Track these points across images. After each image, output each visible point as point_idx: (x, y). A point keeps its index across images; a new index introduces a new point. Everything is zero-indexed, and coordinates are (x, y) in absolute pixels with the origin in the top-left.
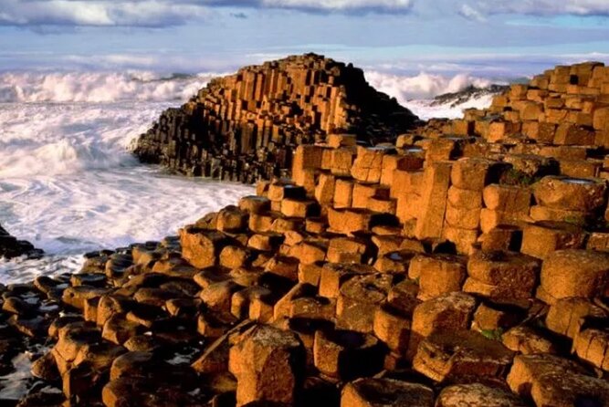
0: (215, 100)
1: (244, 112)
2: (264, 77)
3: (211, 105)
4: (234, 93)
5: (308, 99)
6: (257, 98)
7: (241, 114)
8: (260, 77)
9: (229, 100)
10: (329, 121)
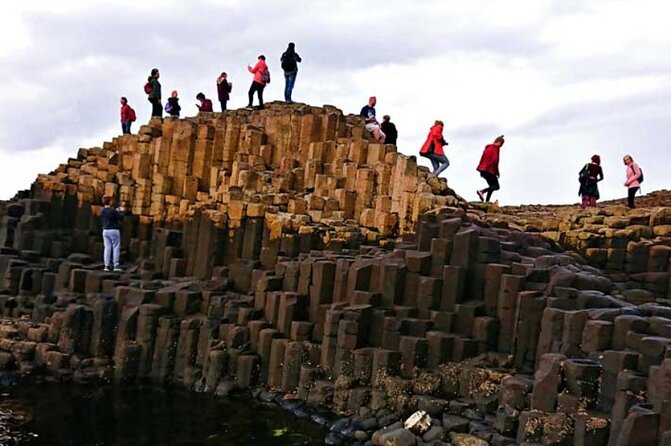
0: (103, 175)
1: (170, 199)
2: (211, 130)
3: (95, 183)
4: (148, 159)
5: (322, 168)
6: (198, 173)
7: (165, 204)
8: (203, 132)
9: (136, 174)
10: (379, 205)
